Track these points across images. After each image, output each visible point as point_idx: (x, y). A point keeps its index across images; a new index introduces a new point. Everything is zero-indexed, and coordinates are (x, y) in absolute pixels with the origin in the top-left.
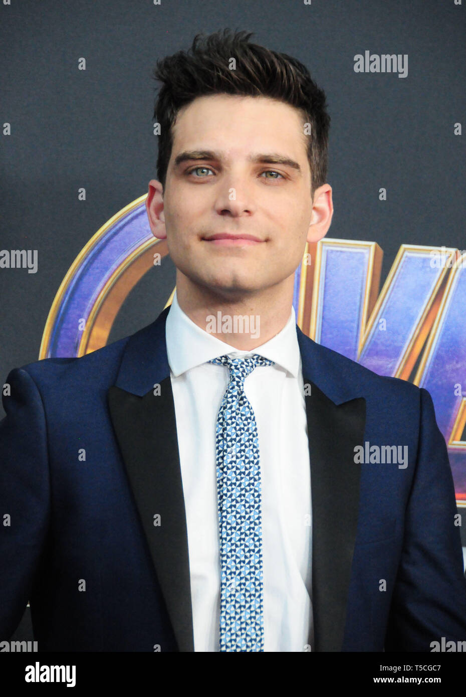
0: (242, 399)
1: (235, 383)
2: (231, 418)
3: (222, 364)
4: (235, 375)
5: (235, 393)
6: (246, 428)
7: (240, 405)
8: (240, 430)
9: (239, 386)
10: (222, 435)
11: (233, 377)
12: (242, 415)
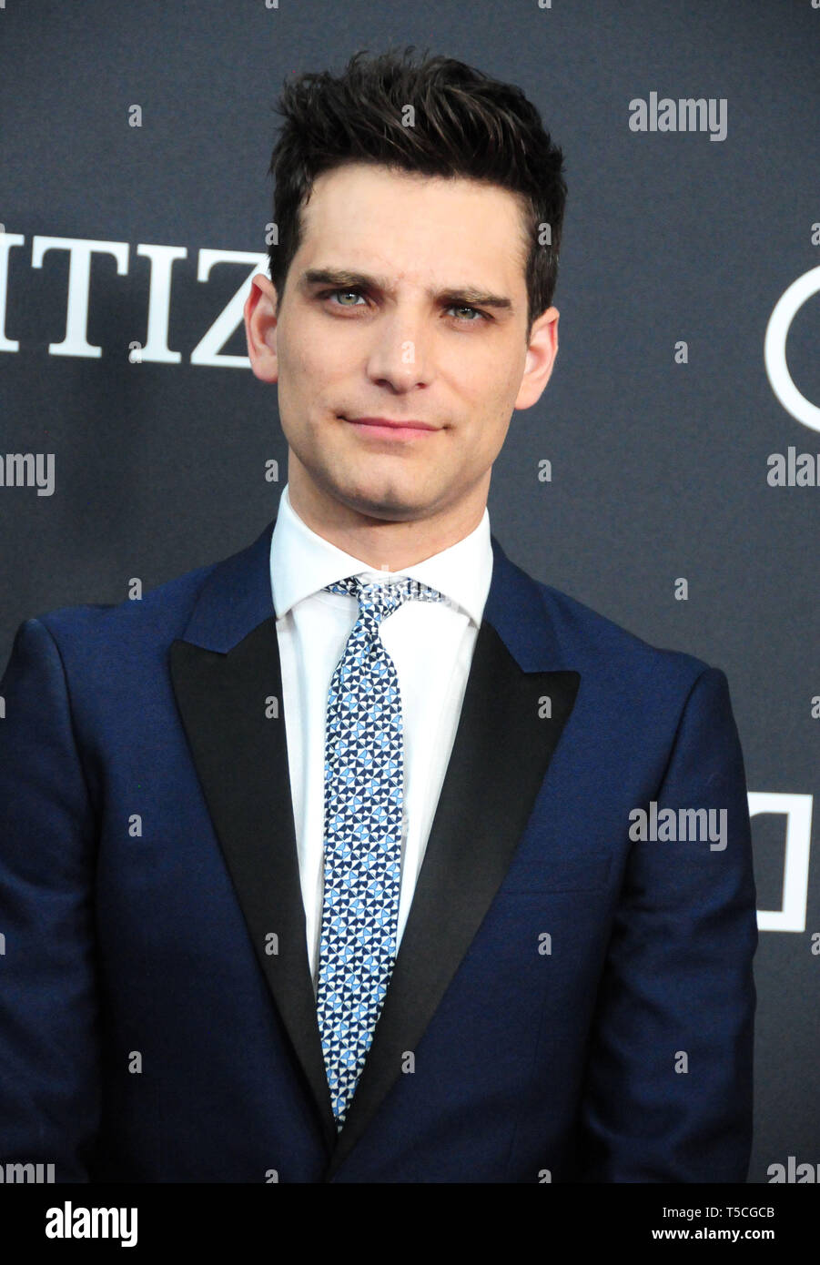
0: (374, 649)
1: (362, 621)
2: (350, 680)
3: (348, 594)
4: (363, 609)
5: (362, 639)
6: (378, 697)
7: (372, 659)
8: (366, 699)
9: (369, 627)
10: (335, 708)
11: (361, 611)
12: (374, 676)
